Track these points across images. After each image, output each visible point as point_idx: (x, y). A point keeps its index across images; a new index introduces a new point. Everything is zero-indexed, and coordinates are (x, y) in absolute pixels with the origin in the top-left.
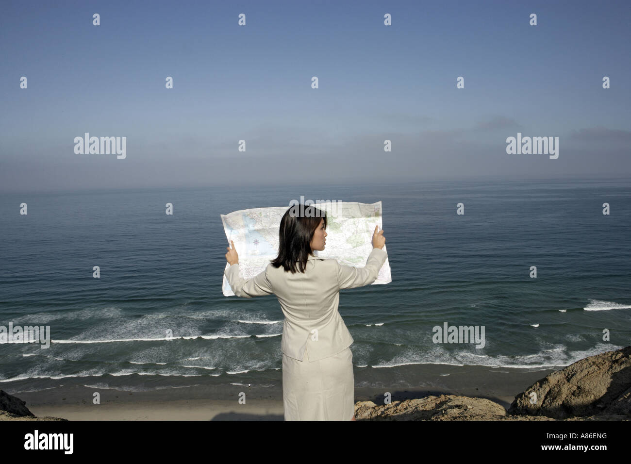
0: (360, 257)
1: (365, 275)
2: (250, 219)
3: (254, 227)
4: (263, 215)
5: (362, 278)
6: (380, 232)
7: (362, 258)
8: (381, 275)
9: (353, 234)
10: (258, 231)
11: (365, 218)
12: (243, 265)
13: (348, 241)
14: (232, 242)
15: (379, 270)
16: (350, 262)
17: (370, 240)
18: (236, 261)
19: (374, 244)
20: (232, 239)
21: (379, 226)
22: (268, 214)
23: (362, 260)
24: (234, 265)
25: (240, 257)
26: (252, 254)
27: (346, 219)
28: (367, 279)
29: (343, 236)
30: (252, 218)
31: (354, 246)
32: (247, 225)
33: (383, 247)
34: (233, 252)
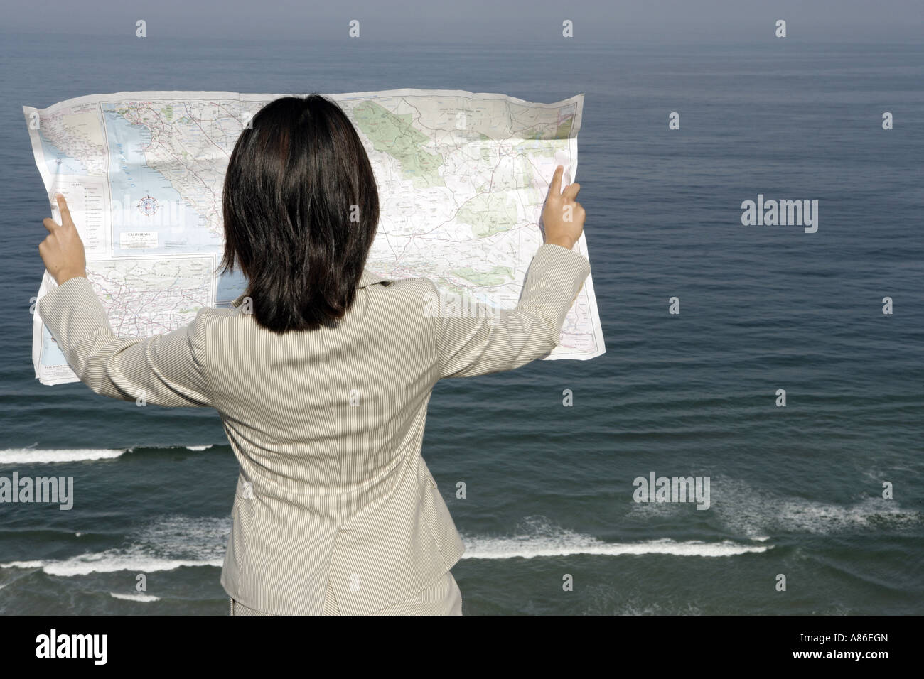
0: (500, 268)
1: (520, 331)
2: (132, 125)
3: (142, 153)
4: (176, 117)
5: (510, 341)
6: (568, 188)
7: (508, 271)
8: (571, 330)
9: (481, 190)
10: (155, 168)
11: (522, 140)
12: (101, 282)
13: (460, 214)
14: (61, 200)
15: (562, 318)
16: (469, 284)
17: (535, 215)
18: (78, 266)
19: (548, 226)
20: (61, 191)
21: (565, 169)
22: (196, 113)
23: (507, 279)
24: (73, 280)
25: (89, 255)
26: (135, 247)
27: (458, 141)
28: (526, 343)
29: (447, 199)
30: (137, 124)
31: (482, 232)
32: (119, 146)
33: (577, 239)
34: (69, 235)
